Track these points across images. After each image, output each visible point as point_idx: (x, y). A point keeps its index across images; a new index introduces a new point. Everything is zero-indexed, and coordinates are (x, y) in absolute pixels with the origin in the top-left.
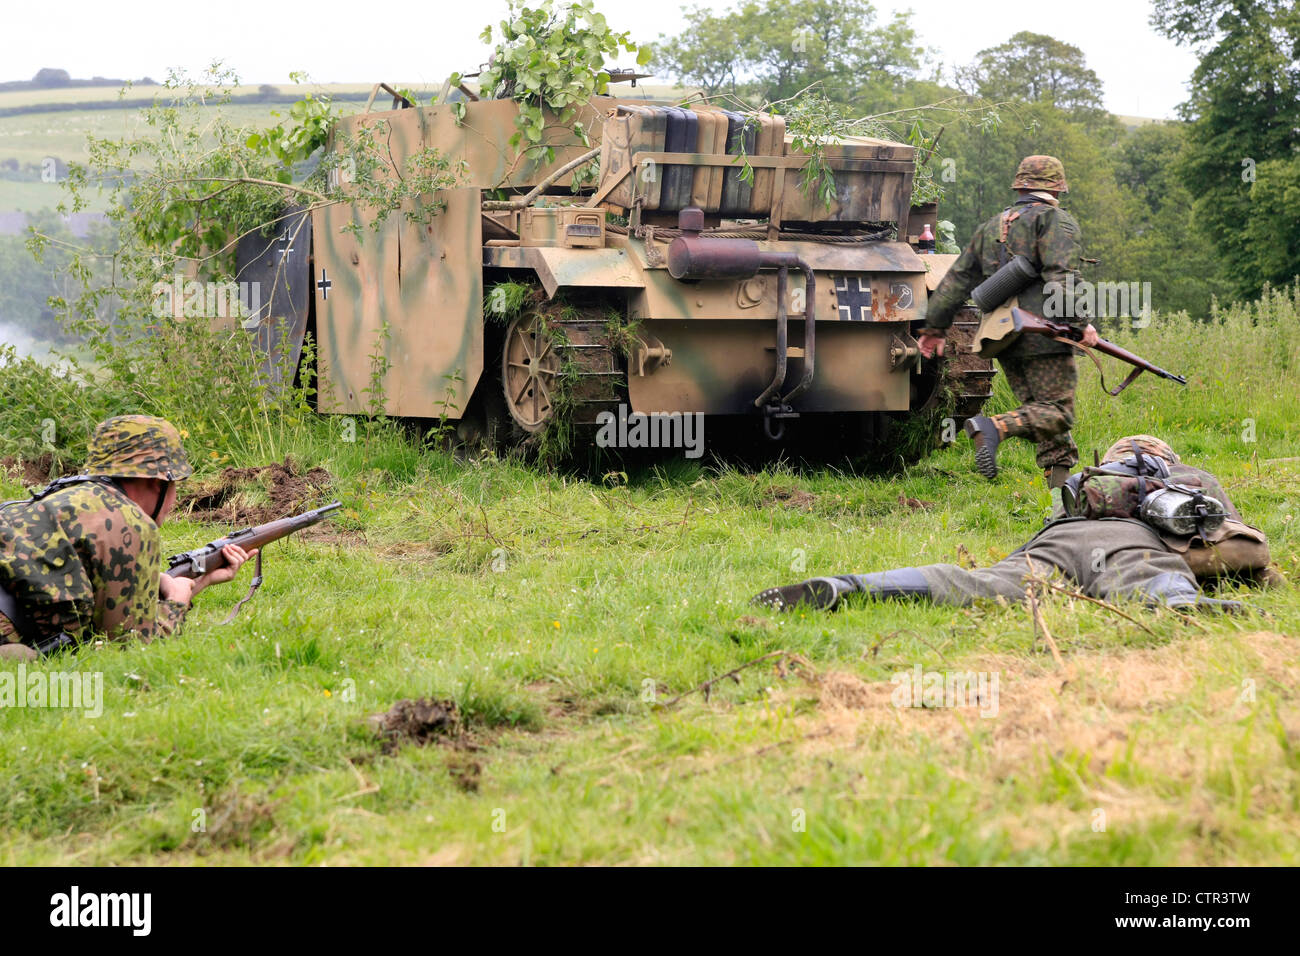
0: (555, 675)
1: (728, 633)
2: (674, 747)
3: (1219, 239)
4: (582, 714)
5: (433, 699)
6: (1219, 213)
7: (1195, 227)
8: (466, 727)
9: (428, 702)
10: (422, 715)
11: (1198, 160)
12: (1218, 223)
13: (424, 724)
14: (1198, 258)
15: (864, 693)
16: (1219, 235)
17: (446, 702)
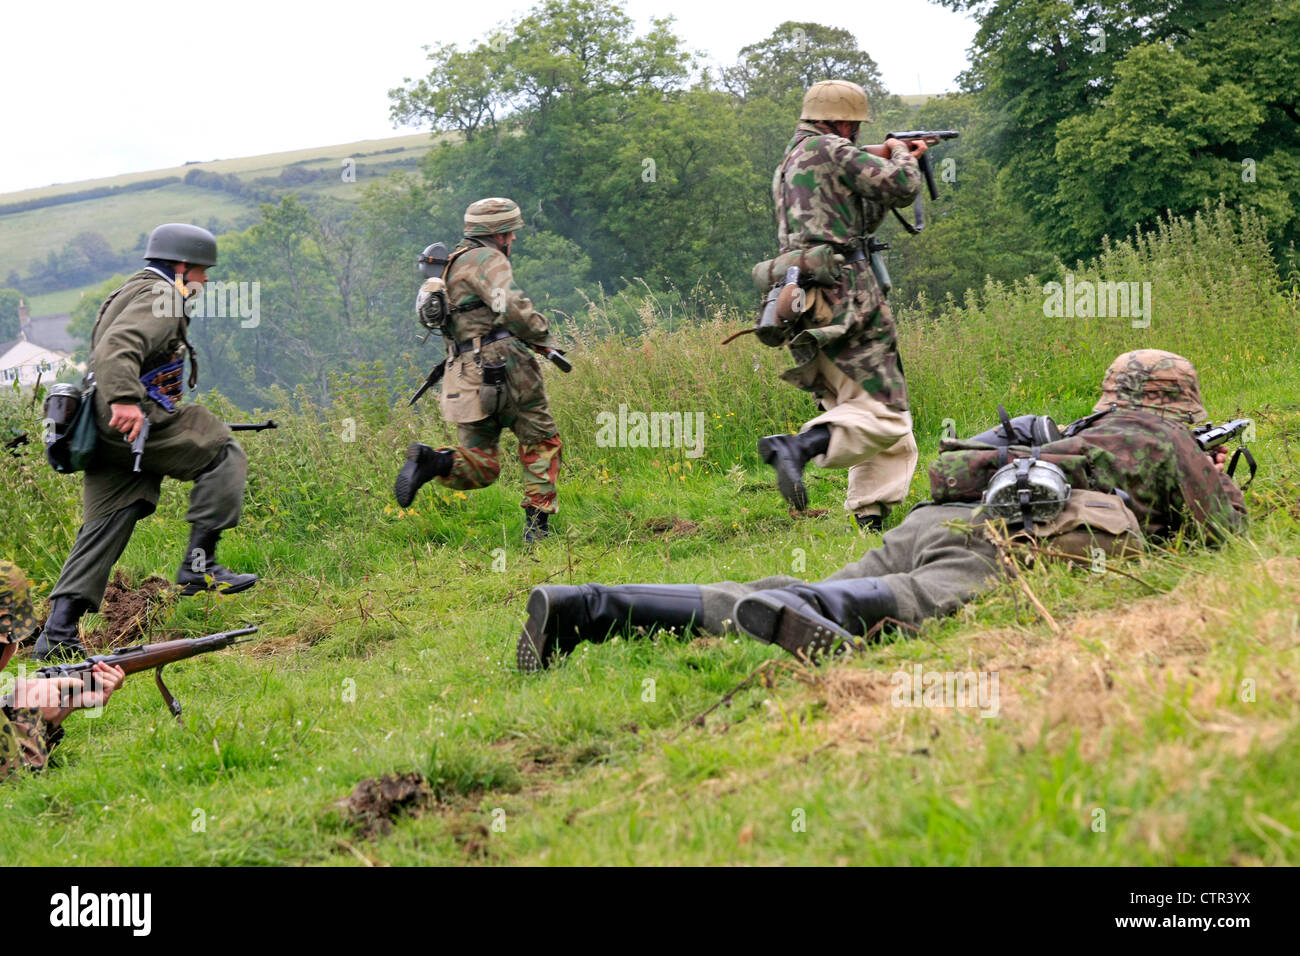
0: (516, 730)
1: (682, 661)
2: (692, 775)
3: (1030, 207)
4: (561, 765)
5: (398, 774)
6: (1025, 180)
7: (1004, 199)
8: (438, 799)
9: (394, 778)
10: (390, 793)
11: (996, 128)
12: (1027, 191)
13: (395, 801)
14: (1010, 231)
15: (872, 688)
16: (1030, 203)
17: (412, 774)
